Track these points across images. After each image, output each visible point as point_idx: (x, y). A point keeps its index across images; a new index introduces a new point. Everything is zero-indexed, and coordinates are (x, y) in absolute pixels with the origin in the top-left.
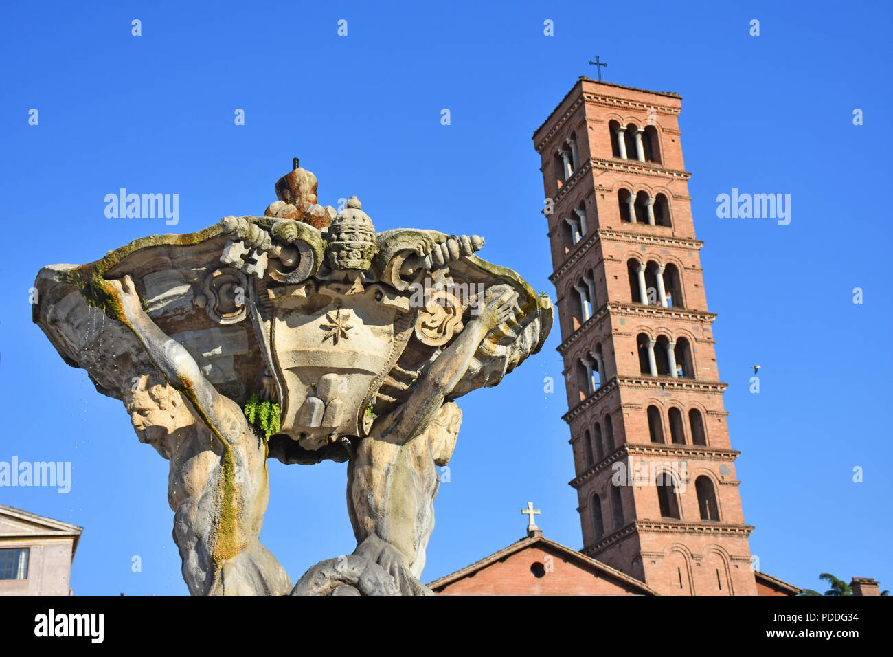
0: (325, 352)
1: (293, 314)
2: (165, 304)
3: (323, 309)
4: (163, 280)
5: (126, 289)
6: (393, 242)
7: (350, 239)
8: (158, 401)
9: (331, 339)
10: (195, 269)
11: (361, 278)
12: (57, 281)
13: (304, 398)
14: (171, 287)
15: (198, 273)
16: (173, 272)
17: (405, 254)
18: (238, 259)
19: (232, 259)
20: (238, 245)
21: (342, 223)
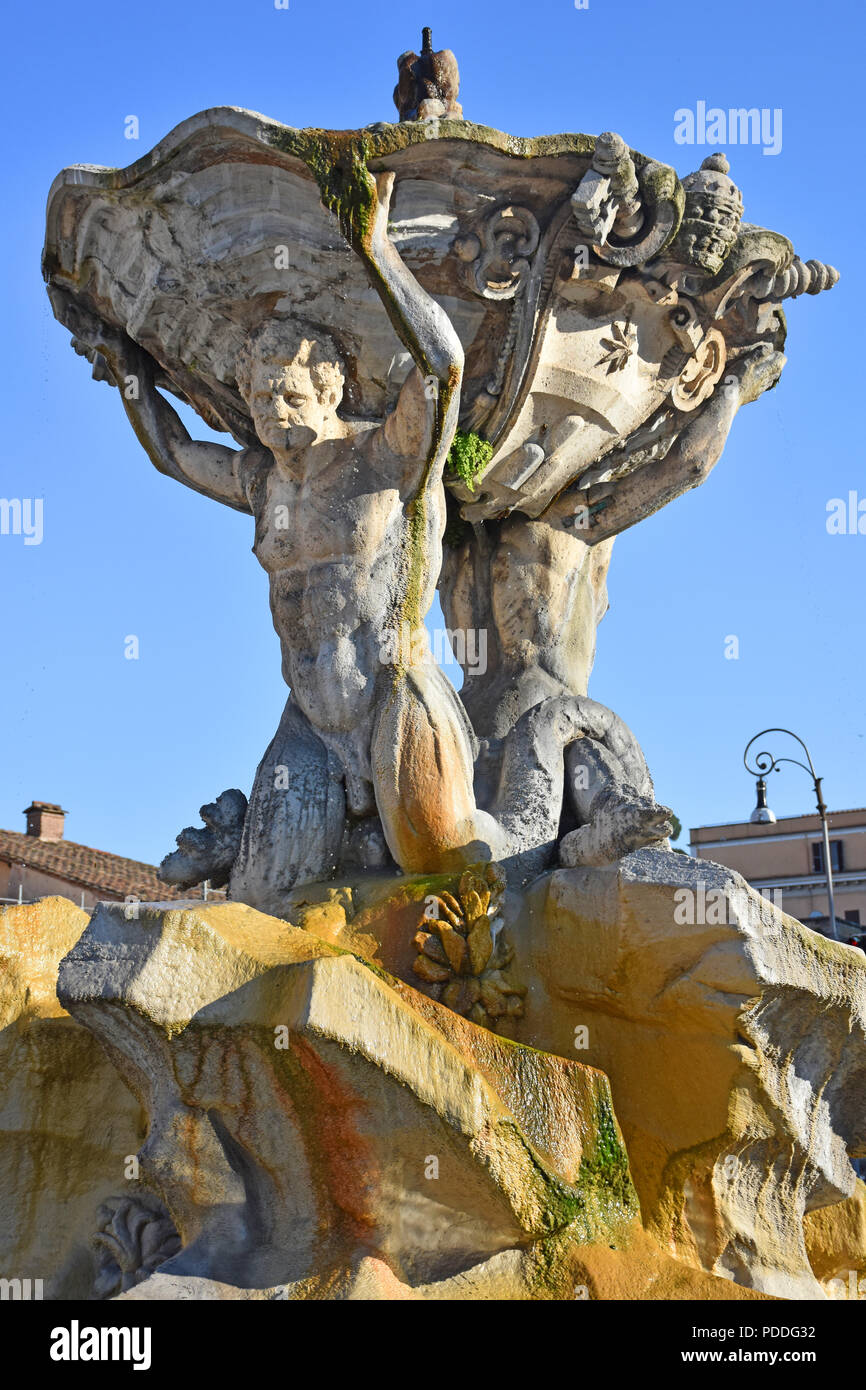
0: (595, 382)
1: (569, 309)
2: (408, 236)
3: (609, 315)
4: (422, 196)
5: (382, 193)
6: (752, 244)
7: (721, 222)
8: (321, 388)
9: (607, 365)
10: (482, 196)
11: (680, 283)
12: (265, 142)
13: (521, 443)
14: (427, 212)
15: (481, 202)
16: (448, 188)
17: (758, 267)
18: (597, 206)
19: (594, 203)
20: (605, 184)
21: (717, 193)
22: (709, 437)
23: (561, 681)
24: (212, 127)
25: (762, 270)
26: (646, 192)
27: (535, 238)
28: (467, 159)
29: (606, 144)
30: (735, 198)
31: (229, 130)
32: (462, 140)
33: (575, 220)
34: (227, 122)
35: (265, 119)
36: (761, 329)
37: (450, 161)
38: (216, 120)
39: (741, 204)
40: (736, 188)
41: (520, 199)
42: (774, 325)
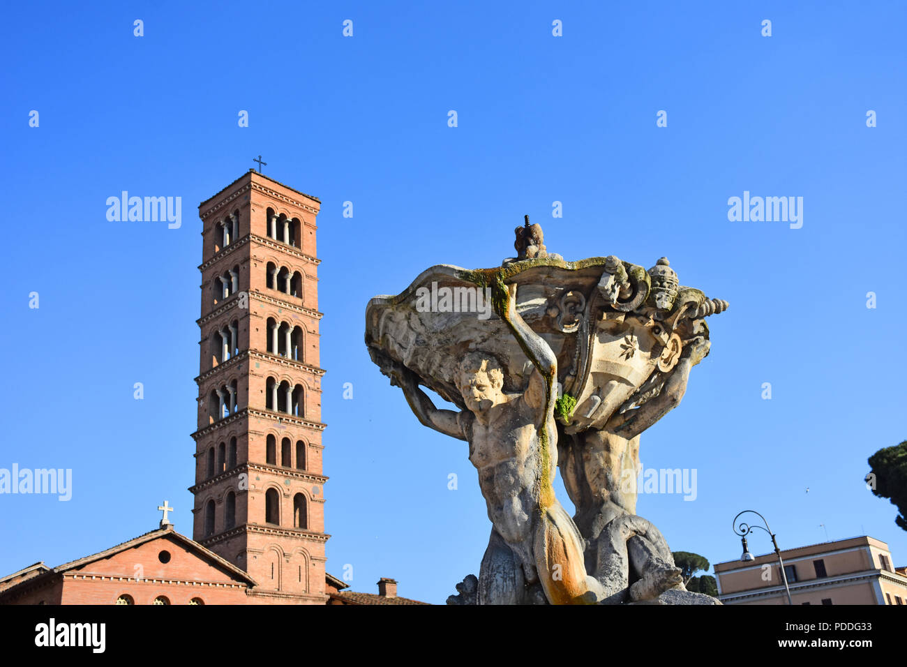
0: (620, 365)
2: (525, 309)
3: (623, 333)
4: (530, 292)
5: (511, 293)
6: (685, 295)
7: (669, 287)
10: (557, 288)
11: (654, 315)
12: (458, 278)
13: (589, 395)
14: (533, 299)
15: (557, 291)
16: (541, 287)
17: (689, 305)
18: (610, 288)
19: (608, 286)
20: (613, 277)
21: (665, 275)
22: (678, 384)
23: (622, 507)
24: (434, 274)
25: (692, 306)
26: (632, 278)
27: (584, 304)
28: (549, 274)
29: (610, 261)
30: (674, 275)
31: (441, 274)
32: (545, 266)
33: (601, 294)
34: (441, 271)
35: (457, 268)
36: (695, 332)
37: (541, 275)
38: (435, 271)
39: (677, 278)
40: (674, 272)
41: (574, 287)
42: (702, 329)
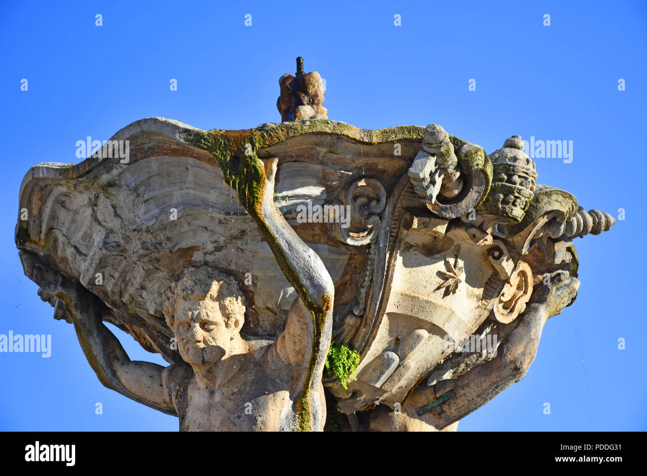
0: (434, 304)
1: (411, 250)
2: (289, 203)
3: (442, 254)
4: (299, 173)
5: (269, 173)
6: (546, 199)
7: (521, 184)
8: (227, 316)
9: (443, 290)
10: (343, 172)
11: (494, 229)
12: (182, 141)
13: (381, 350)
14: (303, 185)
15: (342, 176)
16: (318, 167)
17: (551, 216)
18: (427, 176)
19: (425, 173)
20: (433, 160)
21: (517, 164)
22: (525, 343)
24: (143, 132)
25: (555, 218)
26: (464, 165)
27: (384, 200)
28: (331, 146)
29: (432, 132)
30: (530, 166)
31: (155, 134)
32: (326, 133)
33: (412, 187)
34: (154, 129)
35: (182, 125)
36: (558, 261)
37: (318, 148)
38: (145, 127)
39: (535, 171)
40: (530, 160)
41: (371, 174)
42: (568, 258)
